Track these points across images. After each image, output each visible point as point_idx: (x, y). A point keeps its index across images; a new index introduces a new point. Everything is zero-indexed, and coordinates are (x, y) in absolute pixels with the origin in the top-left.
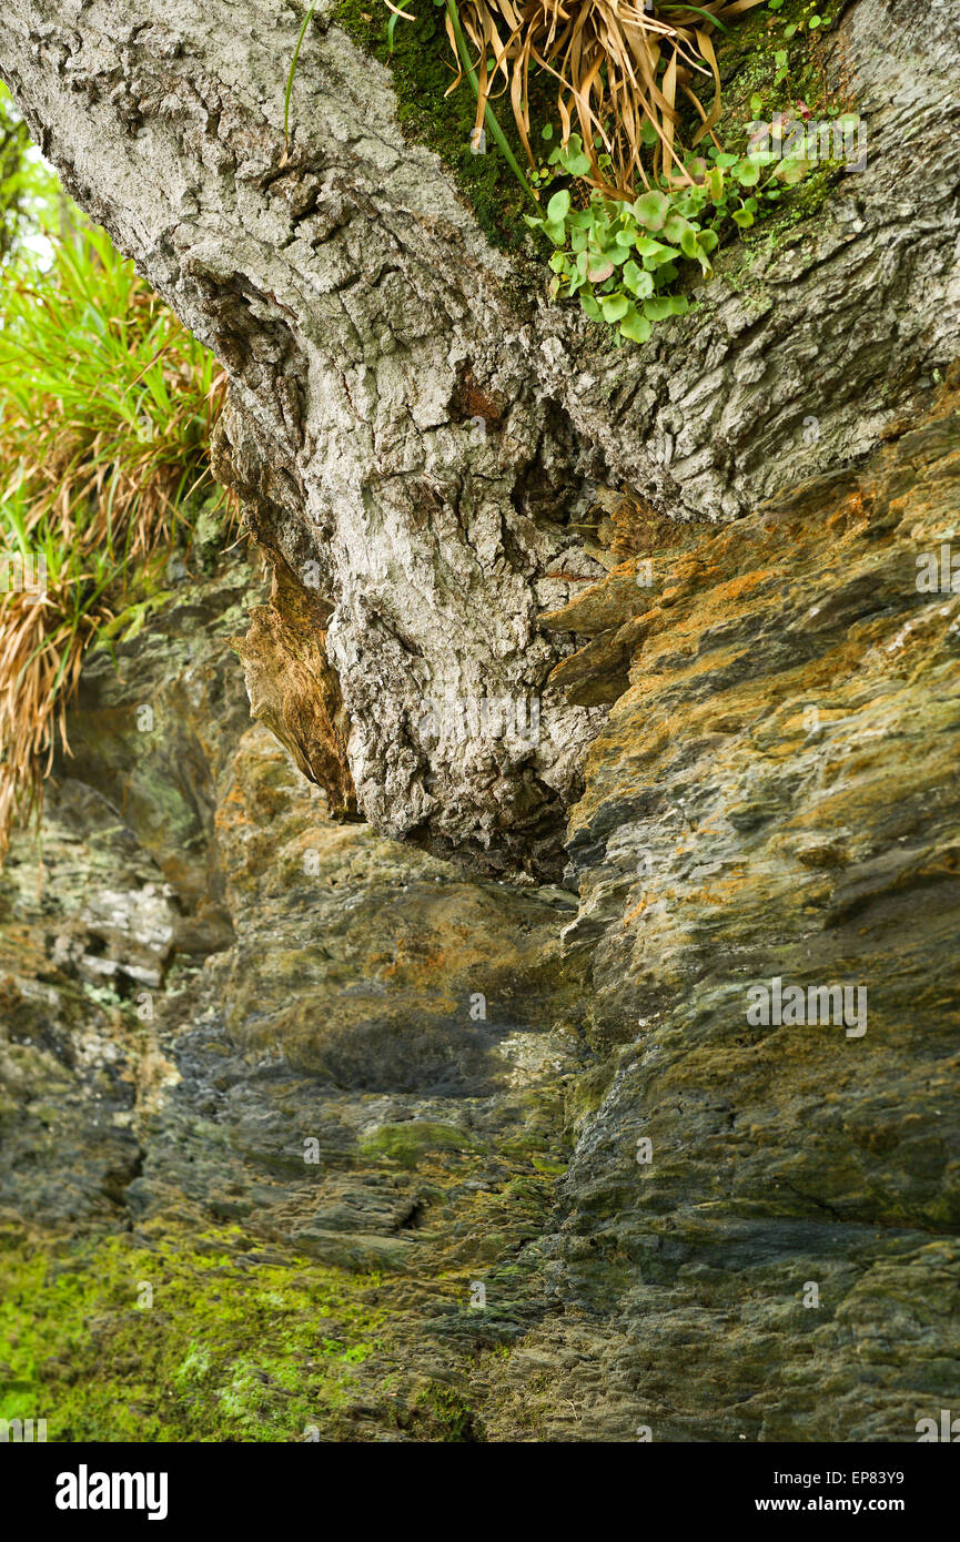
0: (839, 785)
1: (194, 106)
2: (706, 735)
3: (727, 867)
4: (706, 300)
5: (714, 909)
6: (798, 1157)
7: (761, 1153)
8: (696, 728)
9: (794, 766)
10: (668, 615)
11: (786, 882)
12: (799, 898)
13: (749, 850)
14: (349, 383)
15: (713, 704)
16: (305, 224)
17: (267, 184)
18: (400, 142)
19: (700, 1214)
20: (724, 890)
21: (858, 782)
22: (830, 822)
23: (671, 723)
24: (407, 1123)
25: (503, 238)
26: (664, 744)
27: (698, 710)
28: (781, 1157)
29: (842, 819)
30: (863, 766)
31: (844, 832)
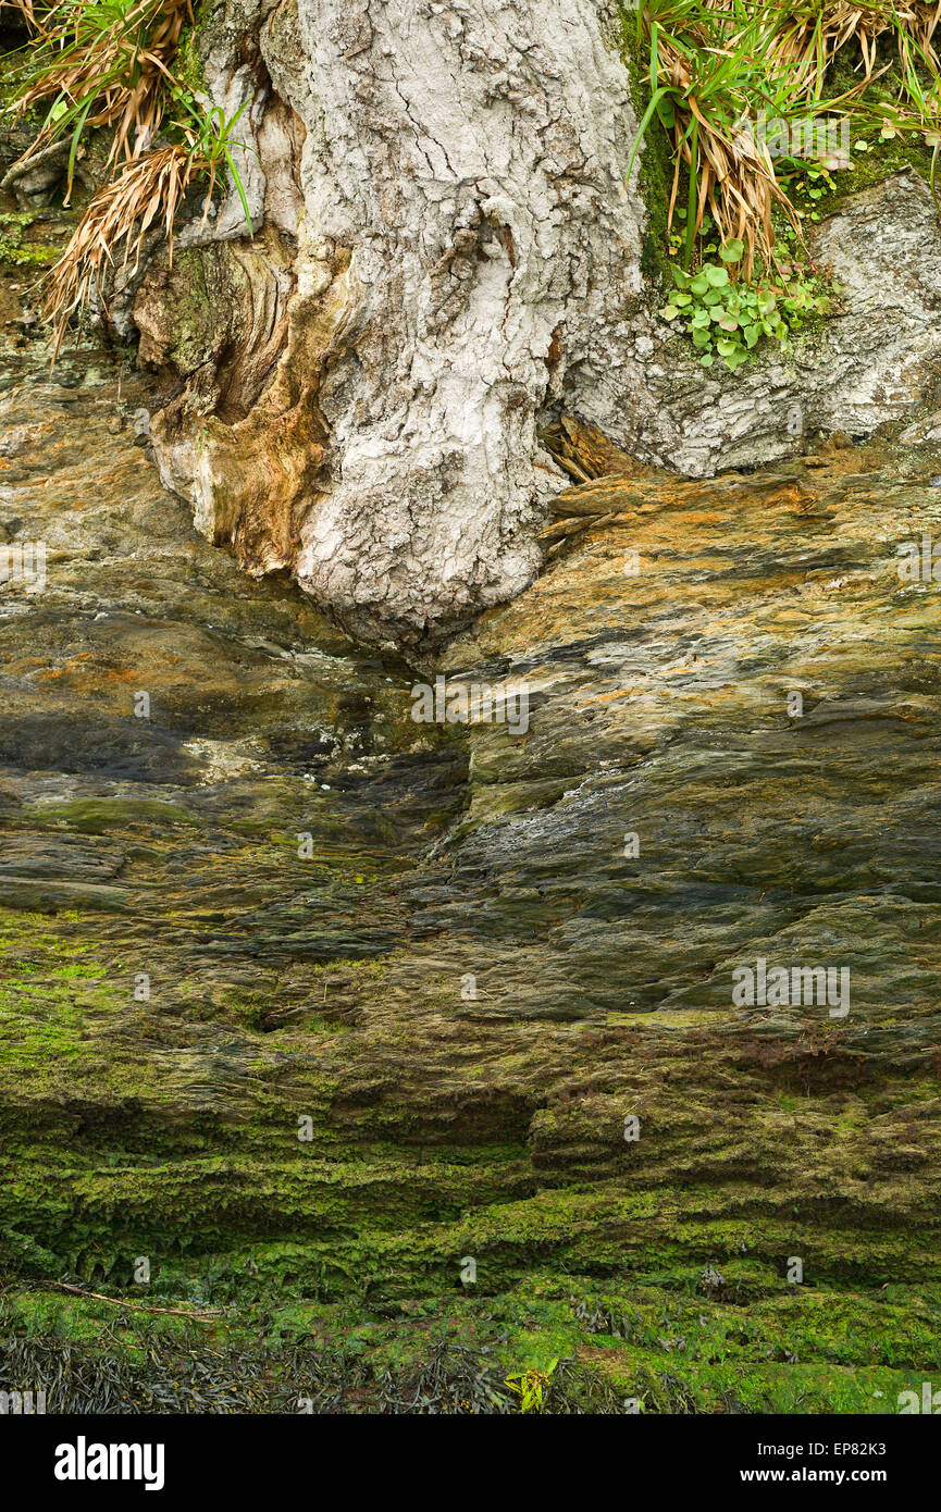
0: (823, 658)
1: (541, 111)
2: (692, 605)
3: (726, 686)
4: (765, 360)
5: (703, 708)
6: (753, 850)
7: (726, 847)
8: (691, 598)
9: (797, 642)
10: (641, 519)
11: (758, 700)
12: (766, 711)
13: (739, 680)
14: (510, 313)
15: (704, 588)
16: (557, 212)
17: (553, 179)
18: (634, 191)
19: (664, 878)
20: (716, 700)
21: (835, 658)
22: (812, 676)
23: (671, 592)
24: (109, 799)
25: (648, 270)
26: (658, 602)
27: (693, 590)
28: (740, 849)
29: (824, 676)
30: (842, 652)
31: (819, 683)
